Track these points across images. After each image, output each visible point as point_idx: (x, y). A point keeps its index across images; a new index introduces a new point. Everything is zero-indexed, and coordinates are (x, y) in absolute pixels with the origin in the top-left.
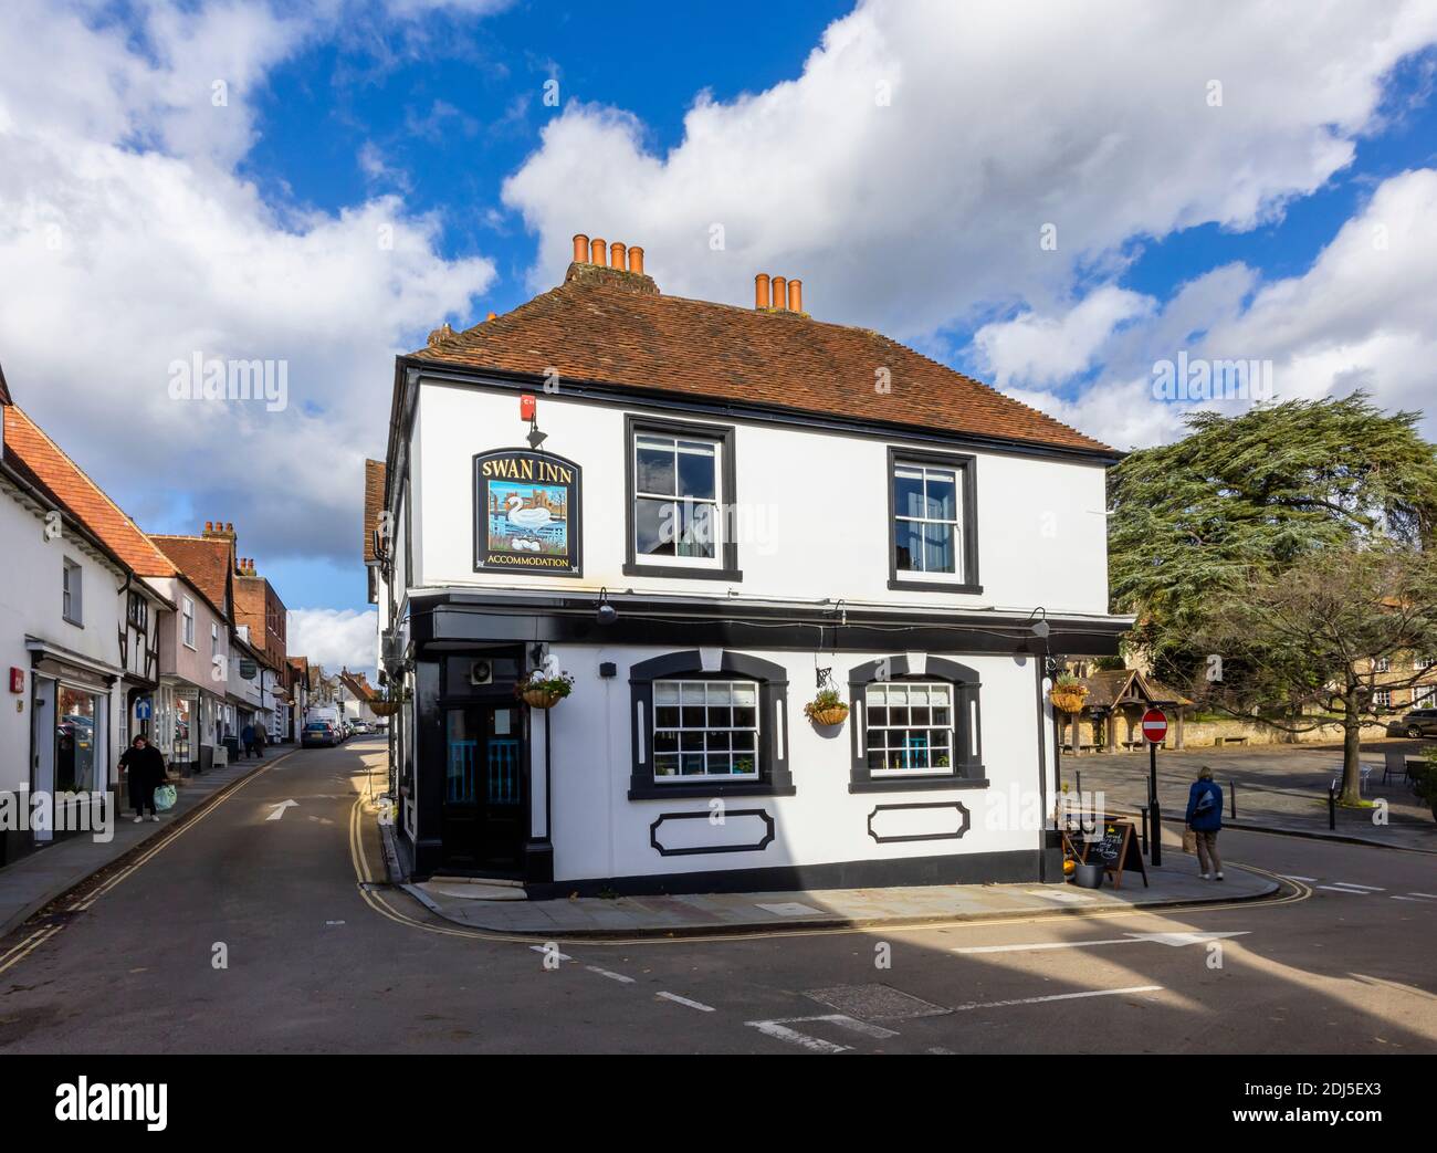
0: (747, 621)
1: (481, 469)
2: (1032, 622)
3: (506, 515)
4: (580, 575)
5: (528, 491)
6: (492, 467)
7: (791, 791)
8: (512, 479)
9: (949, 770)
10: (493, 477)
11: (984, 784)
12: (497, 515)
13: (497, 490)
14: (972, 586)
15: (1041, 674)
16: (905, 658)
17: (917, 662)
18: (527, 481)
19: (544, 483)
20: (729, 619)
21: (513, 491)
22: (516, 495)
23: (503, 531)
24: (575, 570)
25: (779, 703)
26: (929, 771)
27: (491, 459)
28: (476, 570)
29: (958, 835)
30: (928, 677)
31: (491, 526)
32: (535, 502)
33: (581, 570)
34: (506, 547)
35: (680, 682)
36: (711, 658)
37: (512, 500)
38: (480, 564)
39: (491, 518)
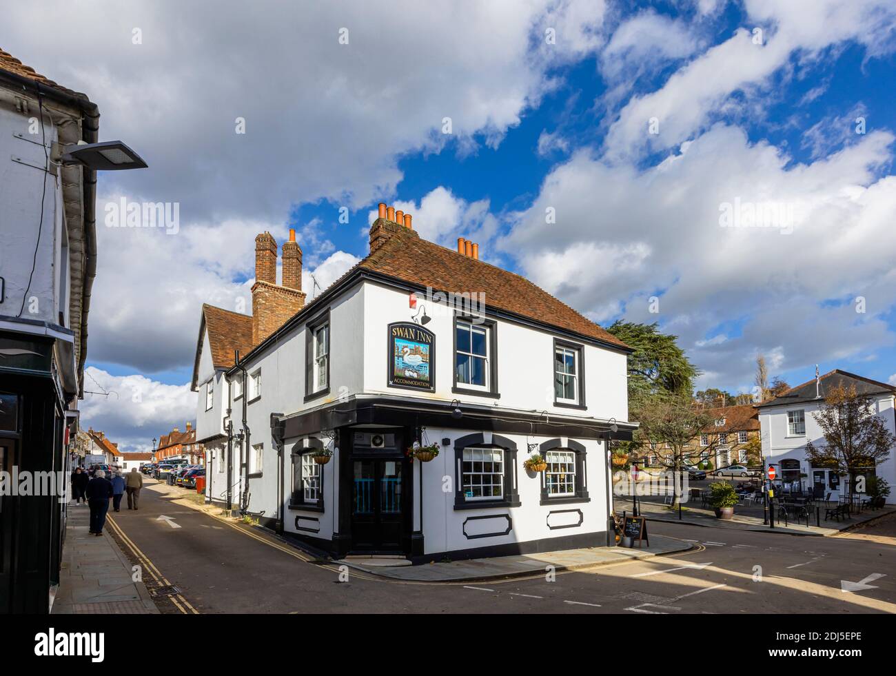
0: (503, 419)
1: (392, 332)
2: (609, 425)
3: (403, 357)
4: (434, 392)
5: (412, 345)
6: (396, 331)
7: (519, 504)
8: (405, 339)
9: (573, 494)
10: (397, 336)
11: (588, 500)
12: (399, 357)
13: (399, 343)
14: (582, 406)
15: (607, 449)
16: (560, 439)
17: (564, 442)
18: (411, 340)
19: (419, 342)
20: (495, 418)
21: (406, 345)
22: (407, 347)
23: (401, 366)
24: (432, 388)
25: (514, 460)
26: (566, 494)
27: (395, 327)
28: (389, 386)
29: (578, 525)
30: (568, 449)
31: (396, 363)
32: (415, 352)
33: (435, 389)
34: (402, 375)
35: (473, 449)
36: (488, 437)
37: (405, 349)
38: (391, 383)
39: (396, 358)
